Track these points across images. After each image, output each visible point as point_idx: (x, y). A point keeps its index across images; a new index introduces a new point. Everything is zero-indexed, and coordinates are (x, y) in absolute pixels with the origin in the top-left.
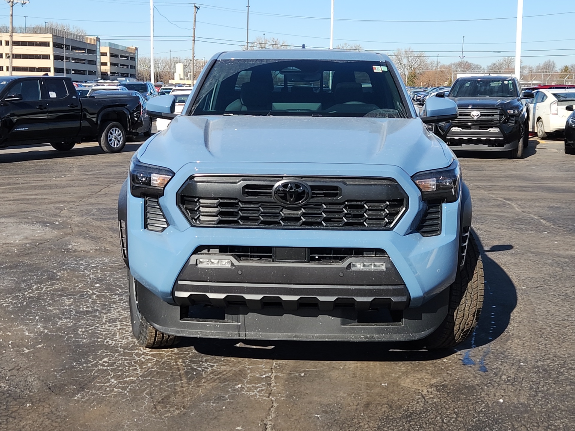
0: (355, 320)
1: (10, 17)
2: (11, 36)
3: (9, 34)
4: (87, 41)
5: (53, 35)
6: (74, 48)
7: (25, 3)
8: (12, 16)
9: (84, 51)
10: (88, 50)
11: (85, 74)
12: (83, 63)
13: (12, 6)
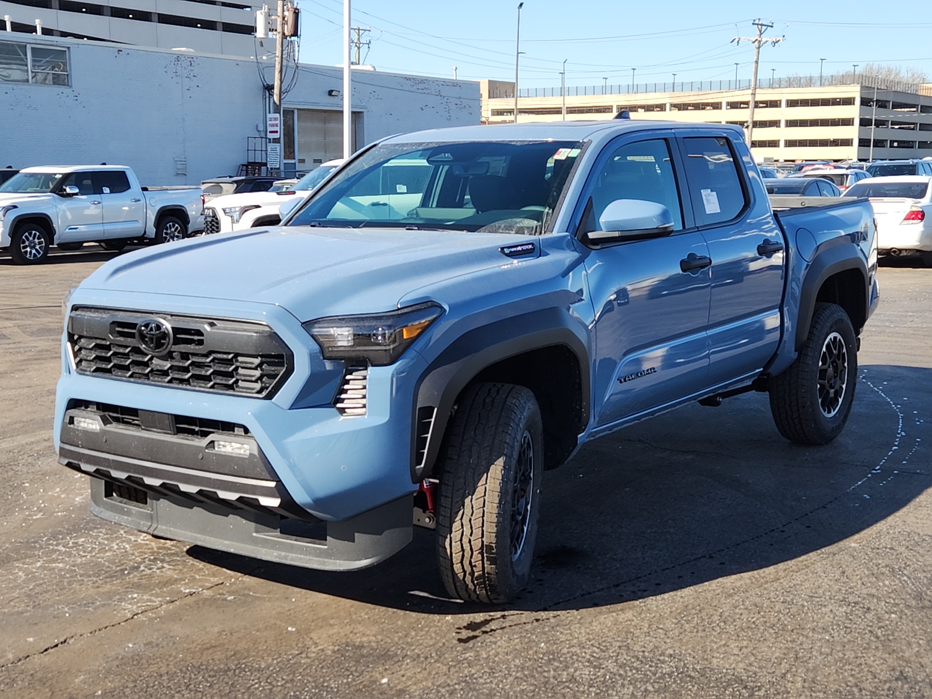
0: (276, 529)
1: (754, 65)
2: (754, 94)
3: (750, 91)
4: (921, 93)
5: (862, 87)
6: (896, 105)
7: (779, 41)
8: (757, 62)
9: (914, 109)
10: (921, 106)
11: (912, 147)
12: (913, 129)
13: (759, 48)
